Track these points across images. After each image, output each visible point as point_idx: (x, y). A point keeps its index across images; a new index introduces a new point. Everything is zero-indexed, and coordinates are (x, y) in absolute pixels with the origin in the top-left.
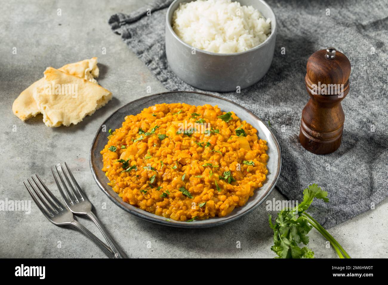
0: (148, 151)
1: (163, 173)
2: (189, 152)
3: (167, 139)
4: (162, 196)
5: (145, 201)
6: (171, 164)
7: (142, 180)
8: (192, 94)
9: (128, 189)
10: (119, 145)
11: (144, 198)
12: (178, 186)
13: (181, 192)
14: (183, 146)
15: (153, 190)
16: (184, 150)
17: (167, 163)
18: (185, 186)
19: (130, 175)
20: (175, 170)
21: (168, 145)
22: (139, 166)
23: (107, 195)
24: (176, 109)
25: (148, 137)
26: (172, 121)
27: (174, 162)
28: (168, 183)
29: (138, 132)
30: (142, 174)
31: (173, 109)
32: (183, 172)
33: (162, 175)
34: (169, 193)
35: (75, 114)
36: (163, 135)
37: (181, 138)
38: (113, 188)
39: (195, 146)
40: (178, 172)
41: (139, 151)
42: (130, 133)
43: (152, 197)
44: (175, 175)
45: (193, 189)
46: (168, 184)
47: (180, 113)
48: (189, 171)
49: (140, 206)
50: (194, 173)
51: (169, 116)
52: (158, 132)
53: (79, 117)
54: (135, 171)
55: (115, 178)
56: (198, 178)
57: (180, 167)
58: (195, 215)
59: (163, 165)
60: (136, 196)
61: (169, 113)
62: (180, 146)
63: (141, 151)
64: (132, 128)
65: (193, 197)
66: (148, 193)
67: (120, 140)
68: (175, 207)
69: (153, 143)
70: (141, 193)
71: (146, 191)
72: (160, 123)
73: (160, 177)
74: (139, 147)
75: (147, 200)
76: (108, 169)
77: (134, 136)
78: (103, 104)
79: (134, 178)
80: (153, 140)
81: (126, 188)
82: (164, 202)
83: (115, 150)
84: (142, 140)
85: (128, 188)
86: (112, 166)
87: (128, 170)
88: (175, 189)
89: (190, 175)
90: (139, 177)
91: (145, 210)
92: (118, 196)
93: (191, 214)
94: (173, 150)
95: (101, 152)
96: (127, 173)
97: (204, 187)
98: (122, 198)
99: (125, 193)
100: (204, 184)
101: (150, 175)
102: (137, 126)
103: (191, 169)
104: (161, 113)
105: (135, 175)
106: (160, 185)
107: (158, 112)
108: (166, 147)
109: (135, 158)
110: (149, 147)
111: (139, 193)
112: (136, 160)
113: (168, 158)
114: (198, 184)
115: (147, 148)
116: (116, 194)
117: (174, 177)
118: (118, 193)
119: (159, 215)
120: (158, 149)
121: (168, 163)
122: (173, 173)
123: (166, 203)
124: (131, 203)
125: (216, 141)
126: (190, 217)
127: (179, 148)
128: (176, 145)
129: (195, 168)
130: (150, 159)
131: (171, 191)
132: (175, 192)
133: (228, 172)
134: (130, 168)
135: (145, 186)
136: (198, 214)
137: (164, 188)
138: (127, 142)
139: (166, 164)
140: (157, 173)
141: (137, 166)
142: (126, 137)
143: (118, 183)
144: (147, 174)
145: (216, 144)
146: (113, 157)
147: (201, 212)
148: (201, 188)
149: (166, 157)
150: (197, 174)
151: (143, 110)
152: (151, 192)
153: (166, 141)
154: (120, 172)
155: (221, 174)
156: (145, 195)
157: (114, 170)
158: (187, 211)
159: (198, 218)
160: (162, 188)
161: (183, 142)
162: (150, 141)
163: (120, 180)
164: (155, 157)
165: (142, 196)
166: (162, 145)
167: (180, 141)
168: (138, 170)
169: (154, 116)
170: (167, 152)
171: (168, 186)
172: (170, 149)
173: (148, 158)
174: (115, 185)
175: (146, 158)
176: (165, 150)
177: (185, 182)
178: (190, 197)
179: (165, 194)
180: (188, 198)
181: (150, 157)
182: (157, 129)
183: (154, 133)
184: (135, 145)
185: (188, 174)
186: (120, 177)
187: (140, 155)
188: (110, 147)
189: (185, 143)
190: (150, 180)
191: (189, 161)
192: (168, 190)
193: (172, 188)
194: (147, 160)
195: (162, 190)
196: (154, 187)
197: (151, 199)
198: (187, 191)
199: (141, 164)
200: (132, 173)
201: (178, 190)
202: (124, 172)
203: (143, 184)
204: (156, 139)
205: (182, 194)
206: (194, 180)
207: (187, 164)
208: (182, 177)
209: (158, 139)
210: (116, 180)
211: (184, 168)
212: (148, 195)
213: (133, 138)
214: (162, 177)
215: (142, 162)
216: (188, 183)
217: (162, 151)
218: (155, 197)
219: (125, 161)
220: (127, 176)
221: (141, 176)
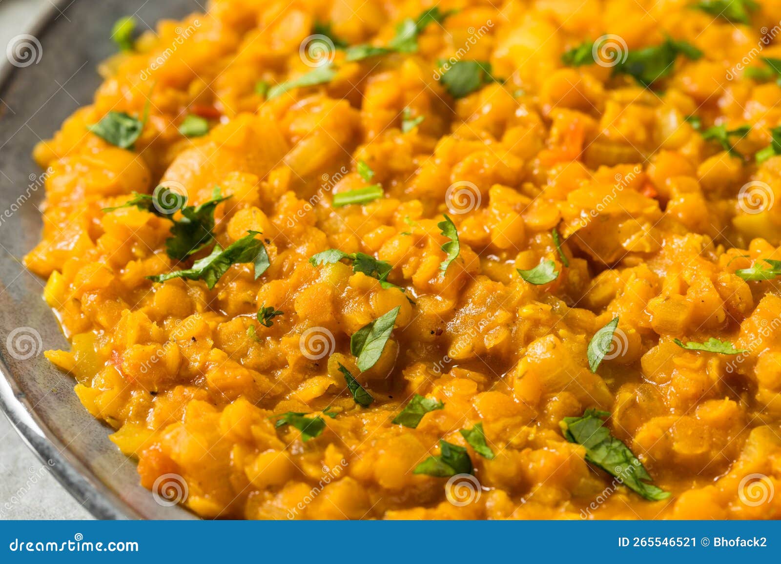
0: (362, 153)
1: (455, 310)
2: (643, 184)
4: (431, 466)
5: (300, 492)
6: (512, 253)
7: (293, 347)
9: (188, 399)
10: (171, 112)
11: (294, 474)
12: (555, 402)
13: (579, 450)
14: (603, 140)
15: (373, 421)
16: (611, 165)
17: (487, 239)
18: (610, 408)
19: (215, 306)
20: (540, 294)
21: (499, 130)
22: (282, 246)
23: (24, 429)
25: (370, 67)
27: (539, 239)
28: (482, 378)
30: (301, 303)
32: (598, 309)
33: (448, 316)
34: (487, 452)
37: (594, 87)
38: (79, 389)
39: (690, 149)
40: (560, 305)
41: (296, 152)
42: (252, 47)
43: (360, 467)
44: (536, 323)
45: (665, 429)
46: (486, 386)
48: (642, 306)
50: (681, 317)
52: (441, 47)
54: (254, 283)
55: (102, 319)
56: (708, 355)
57: (574, 277)
59: (455, 250)
60: (235, 455)
62: (585, 144)
64: (266, 17)
67: (182, 84)
69: (397, 105)
70: (281, 431)
71: (321, 425)
73: (426, 334)
74: (298, 126)
76: (62, 256)
77: (278, 67)
79: (237, 329)
81: (175, 394)
82: (443, 507)
83: (134, 138)
84: (324, 84)
85: (187, 391)
86: (95, 235)
87: (200, 266)
88: (531, 422)
89: (651, 337)
90: (274, 320)
92: (104, 448)
94: (537, 162)
95: (41, 150)
96: (197, 294)
97: (750, 425)
98: (135, 460)
99: (163, 424)
100: (753, 405)
101: (355, 314)
102: (301, 7)
103: (655, 288)
105: (249, 306)
106: (426, 389)
108: (489, 142)
109: (261, 192)
110: (371, 134)
111: (265, 430)
112: (267, 206)
113: (494, 208)
114: (702, 397)
115: (355, 137)
116: (99, 428)
117: (529, 339)
118: (111, 423)
120: (430, 152)
121: (497, 241)
122: (526, 311)
127: (575, 149)
128: (555, 131)
129: (684, 289)
130: (365, 210)
131: (498, 439)
132: (533, 445)
134: (216, 253)
135: (314, 386)
137: (448, 408)
138: (223, 103)
139: (484, 249)
140: (412, 302)
141: (272, 248)
143: (120, 348)
144: (337, 304)
146: (111, 178)
148: (725, 426)
152: (357, 432)
153: (487, 103)
154: (147, 283)
156: (309, 447)
157: (103, 262)
160: (440, 407)
161: (608, 118)
162: (379, 93)
163: (132, 334)
164: (403, 198)
165: (284, 455)
166: (460, 129)
167: (588, 108)
168: (274, 274)
170: (488, 167)
171: (483, 402)
172: (519, 154)
173: (352, 203)
174: (100, 368)
175: (338, 201)
176: (481, 160)
177: (610, 382)
178: (642, 487)
179: (456, 456)
180: (628, 495)
181: (368, 196)
182: (433, 26)
183: (414, 48)
184: (272, 117)
185: (635, 325)
186: (141, 314)
187: (298, 176)
188: (107, 119)
189: (617, 123)
190: (355, 344)
191: (643, 240)
192: (480, 426)
193: (514, 416)
194: (345, 216)
195: (436, 427)
196: (378, 396)
197: (347, 479)
198: (623, 442)
199: (299, 235)
200: (228, 294)
201: (552, 433)
202: (171, 282)
203: (300, 376)
204: (418, 87)
205: (587, 460)
206: (679, 368)
207: (630, 259)
208: (588, 342)
209: (434, 88)
210: (109, 331)
211: (605, 282)
212: (331, 448)
213: (269, 77)
214: (440, 333)
215: (308, 223)
216: (630, 386)
217: (452, 164)
218: (378, 473)
219: (192, 208)
220: (191, 311)
221: (289, 313)
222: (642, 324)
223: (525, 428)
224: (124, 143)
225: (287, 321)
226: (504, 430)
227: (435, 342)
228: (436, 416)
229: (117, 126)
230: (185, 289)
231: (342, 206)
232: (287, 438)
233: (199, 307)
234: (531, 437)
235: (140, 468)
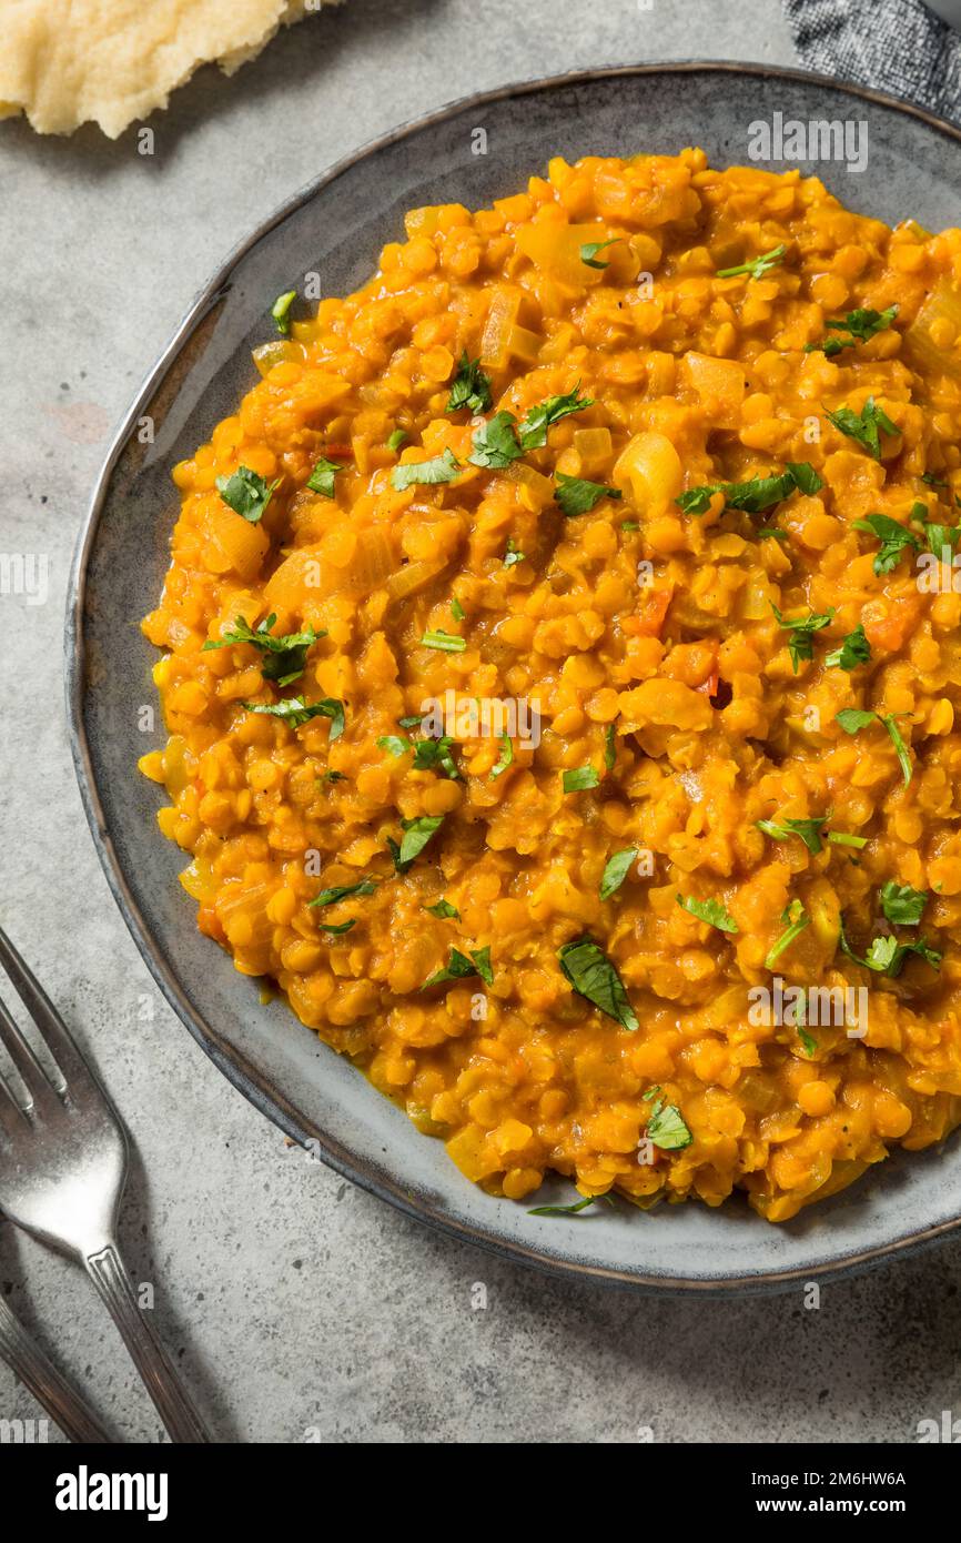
0: (460, 584)
1: (500, 805)
2: (713, 670)
3: (606, 514)
4: (439, 971)
5: (323, 984)
7: (351, 808)
8: (895, 118)
9: (251, 853)
10: (306, 450)
11: (322, 966)
12: (561, 926)
14: (691, 608)
16: (687, 643)
18: (608, 937)
20: (579, 799)
21: (594, 572)
22: (361, 700)
24: (748, 227)
27: (594, 732)
28: (506, 878)
29: (446, 388)
30: (363, 778)
31: (734, 215)
33: (492, 810)
34: (489, 977)
35: (123, 49)
36: (589, 478)
37: (696, 541)
39: (766, 634)
40: (594, 811)
41: (397, 575)
42: (397, 372)
43: (376, 971)
44: (565, 840)
45: (650, 968)
46: (506, 887)
47: (768, 270)
48: (666, 832)
49: (290, 999)
50: (692, 868)
51: (687, 278)
52: (568, 445)
53: (150, 80)
57: (617, 772)
58: (601, 1182)
60: (276, 936)
61: (699, 252)
63: (414, 572)
64: (419, 333)
65: (630, 1022)
66: (363, 933)
67: (319, 422)
68: (498, 1083)
69: (505, 531)
73: (470, 819)
74: (410, 539)
75: (338, 981)
76: (172, 640)
77: (417, 409)
80: (514, 514)
81: (242, 843)
82: (441, 1013)
83: (258, 509)
84: (445, 483)
85: (252, 845)
87: (285, 707)
88: (537, 939)
90: (339, 781)
94: (619, 627)
95: (178, 473)
96: (279, 732)
97: (722, 985)
99: (226, 874)
101: (407, 805)
104: (644, 244)
105: (320, 758)
106: (455, 883)
107: (631, 230)
108: (581, 589)
109: (355, 621)
110: (474, 562)
112: (355, 649)
114: (688, 948)
115: (458, 560)
118: (185, 854)
121: (556, 728)
122: (557, 825)
124: (239, 963)
125: (910, 634)
127: (658, 616)
130: (450, 660)
131: (502, 956)
132: (532, 965)
133: (916, 894)
135: (364, 848)
136: (618, 1177)
137: (468, 912)
138: (358, 444)
141: (349, 710)
142: (363, 404)
144: (395, 787)
145: (902, 655)
147: (644, 1172)
149: (553, 666)
150: (707, 876)
151: (542, 172)
153: (593, 531)
155: (865, 890)
156: (339, 939)
158: (563, 1126)
160: (461, 914)
161: (700, 580)
162: (493, 508)
165: (316, 949)
167: (688, 562)
168: (348, 738)
171: (501, 911)
172: (603, 613)
173: (438, 649)
175: (426, 640)
176: (563, 627)
178: (617, 1009)
179: (462, 970)
180: (601, 1021)
181: (453, 646)
183: (543, 443)
184: (387, 519)
185: (653, 848)
186: (221, 749)
189: (706, 591)
191: (686, 758)
192: (490, 944)
193: (520, 929)
194: (431, 659)
197: (364, 981)
198: (612, 968)
199: (379, 693)
200: (306, 739)
202: (260, 714)
203: (354, 835)
204: (528, 513)
205: (573, 992)
206: (675, 916)
208: (607, 863)
209: (551, 504)
211: (645, 778)
213: (406, 419)
214: (481, 822)
215: (390, 676)
216: (633, 914)
218: (390, 979)
220: (273, 747)
221: (352, 781)
223: (530, 944)
224: (249, 516)
225: (350, 788)
226: (510, 946)
227: (476, 828)
229: (245, 492)
230: (270, 726)
231: (432, 649)
233: (279, 743)
234: (533, 955)
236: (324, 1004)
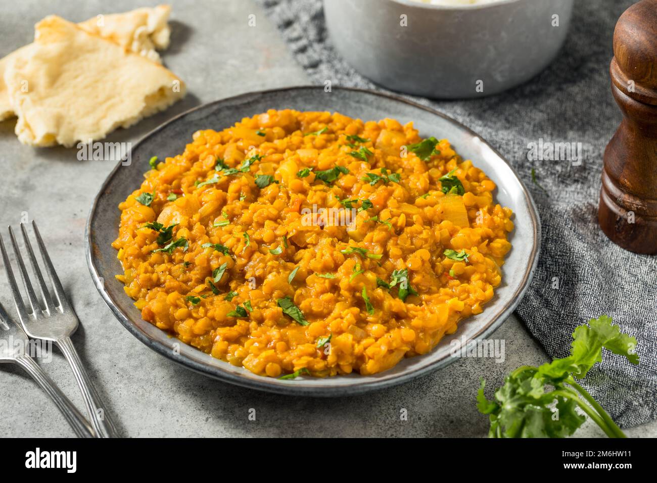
0: (225, 208)
1: (248, 263)
3: (273, 186)
4: (233, 314)
5: (190, 322)
6: (270, 243)
7: (194, 274)
8: (360, 94)
9: (159, 292)
10: (166, 192)
11: (190, 316)
12: (276, 293)
13: (280, 309)
14: (307, 204)
15: (218, 299)
17: (262, 239)
18: (293, 296)
19: (171, 261)
20: (277, 258)
21: (273, 200)
22: (194, 241)
23: (107, 302)
24: (314, 125)
25: (231, 178)
26: (298, 148)
27: (279, 239)
29: (213, 168)
30: (197, 260)
31: (309, 123)
32: (296, 263)
33: (245, 265)
34: (251, 310)
35: (90, 121)
36: (266, 177)
37: (306, 184)
38: (125, 288)
39: (336, 207)
40: (282, 261)
41: (202, 208)
42: (196, 168)
43: (209, 314)
44: (273, 267)
45: (310, 303)
46: (255, 288)
47: (322, 133)
48: (309, 262)
49: (179, 334)
50: (319, 266)
51: (295, 137)
52: (258, 170)
53: (99, 129)
54: (184, 253)
55: (134, 265)
56: (325, 279)
57: (289, 251)
58: (303, 364)
59: (248, 244)
60: (171, 309)
61: (298, 132)
62: (300, 205)
63: (207, 208)
64: (201, 157)
65: (306, 323)
66: (204, 305)
67: (170, 182)
68: (260, 342)
69: (238, 191)
70: (186, 303)
71: (199, 300)
72: (271, 150)
73: (238, 271)
74: (204, 198)
75: (196, 319)
76: (123, 244)
77: (204, 175)
78: (162, 105)
79: (177, 269)
80: (241, 186)
81: (155, 290)
82: (236, 327)
83: (150, 202)
84: (216, 183)
85: (159, 289)
86: (134, 236)
87: (167, 247)
88: (267, 300)
89: (310, 272)
90: (189, 265)
91: (189, 344)
92: (132, 307)
93: (294, 362)
94: (283, 212)
95: (121, 205)
96: (165, 257)
97: (337, 301)
98: (141, 310)
99: (151, 299)
100: (339, 295)
101: (214, 264)
102: (213, 154)
103: (314, 256)
104: (277, 130)
105: (181, 261)
106: (236, 289)
107: (272, 127)
108: (269, 204)
109: (189, 222)
110: (229, 202)
111: (181, 302)
112: (190, 227)
113: (266, 228)
114: (323, 292)
115: (224, 202)
116: (131, 300)
117: (270, 272)
118: (135, 299)
119: (218, 358)
120: (247, 208)
121: (265, 240)
122: (269, 264)
123: (241, 332)
124: (158, 324)
125: (386, 199)
126: (290, 369)
127: (297, 207)
128: (291, 201)
129: (323, 255)
130: (223, 229)
131: (256, 305)
132: (266, 307)
133: (403, 271)
134: (172, 243)
135: (200, 288)
136: (309, 363)
137: (241, 295)
138: (183, 189)
139: (260, 242)
140: (234, 260)
141: (190, 242)
142: (184, 176)
143: (138, 275)
144: (209, 261)
145: (385, 206)
146: (141, 216)
147: (318, 359)
148: (329, 301)
149: (261, 225)
150: (326, 269)
151: (240, 121)
152: (212, 303)
153: (269, 191)
154: (150, 253)
155: (385, 275)
156: (195, 307)
157: (136, 246)
158: (286, 353)
159: (308, 372)
160: (238, 295)
161: (309, 197)
162: (233, 187)
163: (142, 270)
164: (236, 224)
166: (260, 200)
167: (304, 192)
168: (190, 250)
169: (261, 134)
170: (265, 214)
171: (254, 293)
172: (277, 209)
173: (219, 226)
174: (133, 281)
175: (215, 225)
176: (263, 211)
177: (295, 287)
178: (301, 321)
179: (241, 310)
180: (296, 324)
181: (225, 223)
182: (257, 161)
183: (249, 170)
184: (197, 196)
185: (306, 268)
186: (146, 264)
187: (203, 216)
188: (142, 195)
189: (312, 198)
190: (214, 274)
191: (312, 240)
192: (250, 301)
193: (262, 298)
194: (217, 230)
195: (237, 301)
196: (221, 291)
197: (205, 317)
198: (297, 307)
199: (199, 237)
200: (175, 257)
201: (273, 304)
202: (157, 253)
203: (196, 284)
204: (246, 185)
205: (283, 313)
206: (317, 283)
207: (309, 246)
208: (290, 274)
209: (254, 185)
210: (136, 269)
211: (300, 253)
212: (201, 308)
213: (200, 179)
214: (242, 270)
215: (203, 233)
216: (301, 288)
217: (255, 212)
218: (215, 316)
219: (165, 228)
220: (163, 262)
221: (193, 264)
222: (308, 268)
223: (265, 302)
224: (147, 204)
225: (193, 266)
226: (258, 303)
227: (241, 274)
228: (237, 298)
229: (145, 198)
230: (162, 255)
231: (217, 227)
232: (188, 304)
233: (166, 261)
234: (267, 305)
235: (142, 314)
236: (192, 327)
